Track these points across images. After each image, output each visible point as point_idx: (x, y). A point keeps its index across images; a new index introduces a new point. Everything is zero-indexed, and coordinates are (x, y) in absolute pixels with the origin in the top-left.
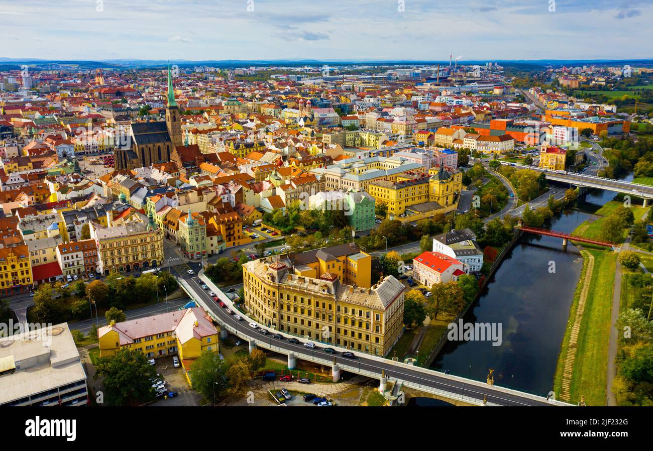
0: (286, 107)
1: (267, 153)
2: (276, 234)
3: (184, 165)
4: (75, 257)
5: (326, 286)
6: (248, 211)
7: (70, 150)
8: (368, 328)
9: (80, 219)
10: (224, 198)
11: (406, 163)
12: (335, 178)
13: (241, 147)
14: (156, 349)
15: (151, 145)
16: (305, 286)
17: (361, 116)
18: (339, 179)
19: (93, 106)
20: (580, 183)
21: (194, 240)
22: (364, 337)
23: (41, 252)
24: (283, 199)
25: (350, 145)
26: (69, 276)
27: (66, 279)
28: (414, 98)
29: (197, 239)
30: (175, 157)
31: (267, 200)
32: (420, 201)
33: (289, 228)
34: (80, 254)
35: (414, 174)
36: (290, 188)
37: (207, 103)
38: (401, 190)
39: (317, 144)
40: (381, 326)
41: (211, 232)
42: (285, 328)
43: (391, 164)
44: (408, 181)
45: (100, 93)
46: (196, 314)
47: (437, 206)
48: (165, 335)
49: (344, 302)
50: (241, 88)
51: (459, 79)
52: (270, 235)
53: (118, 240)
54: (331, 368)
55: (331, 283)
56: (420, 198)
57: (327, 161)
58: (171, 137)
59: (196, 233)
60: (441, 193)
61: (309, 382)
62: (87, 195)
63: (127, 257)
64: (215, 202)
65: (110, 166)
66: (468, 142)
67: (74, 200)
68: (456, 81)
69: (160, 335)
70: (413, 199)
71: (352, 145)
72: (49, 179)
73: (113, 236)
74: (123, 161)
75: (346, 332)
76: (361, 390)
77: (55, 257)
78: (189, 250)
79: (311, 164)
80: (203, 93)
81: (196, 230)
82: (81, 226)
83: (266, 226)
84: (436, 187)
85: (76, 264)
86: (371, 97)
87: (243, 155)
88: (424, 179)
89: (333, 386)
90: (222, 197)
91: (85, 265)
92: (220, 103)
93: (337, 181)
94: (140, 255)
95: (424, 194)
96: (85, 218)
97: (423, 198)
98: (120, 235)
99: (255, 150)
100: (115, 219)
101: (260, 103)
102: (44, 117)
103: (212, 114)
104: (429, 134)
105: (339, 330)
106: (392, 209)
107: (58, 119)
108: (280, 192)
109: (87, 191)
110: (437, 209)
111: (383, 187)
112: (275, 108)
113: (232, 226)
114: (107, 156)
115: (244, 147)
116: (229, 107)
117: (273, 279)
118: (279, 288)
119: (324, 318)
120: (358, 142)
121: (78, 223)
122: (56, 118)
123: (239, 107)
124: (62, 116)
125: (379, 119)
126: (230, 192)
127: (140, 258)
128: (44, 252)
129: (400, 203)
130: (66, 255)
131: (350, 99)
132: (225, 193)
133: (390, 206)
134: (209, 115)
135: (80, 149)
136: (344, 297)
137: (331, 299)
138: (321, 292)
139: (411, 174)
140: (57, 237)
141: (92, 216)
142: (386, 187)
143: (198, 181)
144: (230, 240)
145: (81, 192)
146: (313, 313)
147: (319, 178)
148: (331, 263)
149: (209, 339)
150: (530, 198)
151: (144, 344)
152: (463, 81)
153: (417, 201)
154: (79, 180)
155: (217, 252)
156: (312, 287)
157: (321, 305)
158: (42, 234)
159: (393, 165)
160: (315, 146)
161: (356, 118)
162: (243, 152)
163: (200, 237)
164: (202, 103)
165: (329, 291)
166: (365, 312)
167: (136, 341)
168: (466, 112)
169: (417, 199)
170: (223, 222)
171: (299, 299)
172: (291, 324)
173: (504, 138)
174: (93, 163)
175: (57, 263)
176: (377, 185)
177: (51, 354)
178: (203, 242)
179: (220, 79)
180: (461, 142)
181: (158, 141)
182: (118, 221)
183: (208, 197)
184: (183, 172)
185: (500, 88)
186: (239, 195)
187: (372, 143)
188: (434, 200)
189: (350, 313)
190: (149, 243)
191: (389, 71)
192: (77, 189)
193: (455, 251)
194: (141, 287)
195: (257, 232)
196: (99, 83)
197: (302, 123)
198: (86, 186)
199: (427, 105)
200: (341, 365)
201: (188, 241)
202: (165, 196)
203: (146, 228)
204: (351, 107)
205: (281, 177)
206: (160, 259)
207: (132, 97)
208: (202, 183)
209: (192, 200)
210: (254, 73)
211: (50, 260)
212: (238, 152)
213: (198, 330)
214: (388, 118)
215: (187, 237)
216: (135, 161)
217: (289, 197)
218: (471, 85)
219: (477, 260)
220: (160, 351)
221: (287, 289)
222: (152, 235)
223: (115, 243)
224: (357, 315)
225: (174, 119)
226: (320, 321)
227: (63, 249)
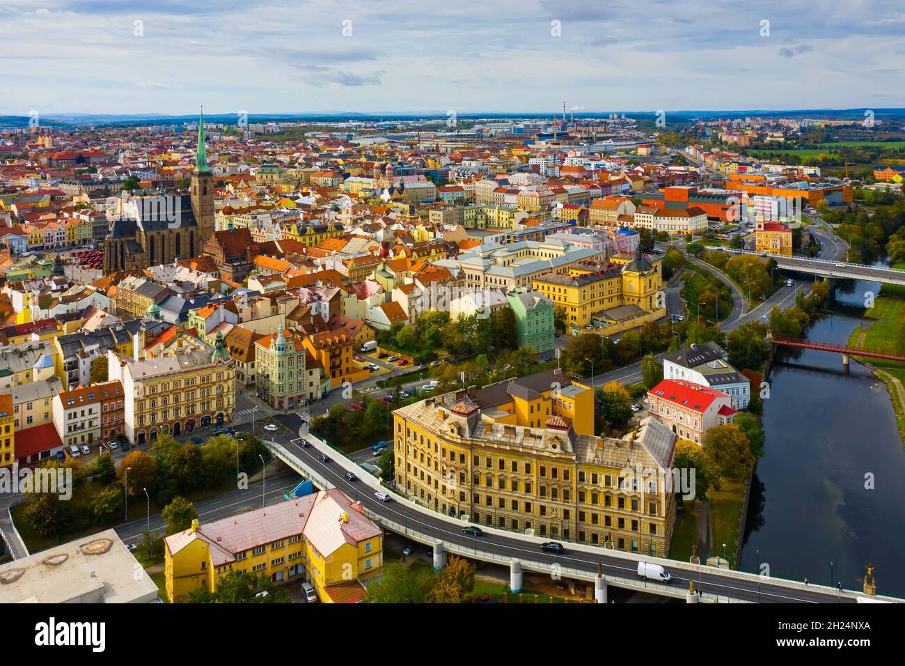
0: (350, 175)
1: (354, 239)
2: (405, 363)
3: (229, 260)
4: (87, 412)
5: (557, 438)
6: (354, 328)
8: (635, 507)
9: (87, 349)
10: (311, 309)
11: (572, 249)
12: (474, 273)
13: (308, 232)
14: (268, 571)
15: (165, 232)
16: (518, 440)
17: (469, 185)
18: (481, 275)
19: (44, 178)
20: (828, 273)
21: (286, 376)
22: (628, 524)
23: (25, 406)
24: (404, 306)
26: (74, 448)
27: (70, 453)
28: (532, 161)
29: (291, 374)
30: (211, 248)
31: (380, 309)
32: (612, 305)
33: (425, 352)
34: (96, 407)
35: (595, 264)
36: (414, 289)
37: (225, 171)
38: (585, 288)
39: (424, 225)
40: (659, 502)
41: (311, 363)
42: (482, 517)
43: (548, 252)
44: (590, 275)
45: (49, 159)
47: (639, 311)
48: (286, 542)
49: (590, 466)
50: (269, 150)
51: (586, 136)
52: (396, 365)
53: (165, 381)
54: (592, 585)
55: (565, 432)
56: (610, 299)
57: (452, 249)
58: (198, 219)
59: (290, 364)
60: (642, 292)
62: (82, 311)
63: (177, 410)
64: (299, 315)
65: (92, 267)
66: (642, 219)
67: (66, 318)
68: (582, 138)
69: (275, 544)
70: (601, 302)
71: (472, 227)
72: (12, 287)
73: (156, 373)
74: (119, 257)
75: (595, 517)
77: (47, 415)
78: (276, 394)
79: (430, 254)
80: (215, 157)
81: (291, 359)
82: (88, 360)
83: (385, 351)
84: (634, 282)
85: (87, 425)
86: (473, 160)
87: (311, 244)
88: (613, 272)
90: (308, 306)
91: (102, 427)
92: (247, 172)
93: (478, 278)
94: (198, 405)
95: (615, 292)
96: (95, 347)
97: (615, 299)
98: (167, 370)
99: (329, 235)
100: (148, 345)
101: (308, 169)
103: (240, 186)
104: (580, 209)
105: (582, 516)
106: (574, 318)
108: (399, 297)
109: (83, 304)
110: (639, 316)
111: (556, 283)
112: (334, 176)
113: (337, 352)
114: (82, 251)
115: (313, 232)
116: (264, 176)
117: (461, 431)
118: (472, 447)
119: (555, 495)
120: (482, 221)
121: (84, 355)
123: (280, 176)
125: (496, 190)
126: (320, 298)
127: (198, 410)
128: (30, 408)
129: (585, 308)
130: (72, 411)
131: (440, 163)
132: (313, 301)
134: (235, 188)
135: (37, 242)
136: (589, 455)
137: (568, 461)
138: (550, 449)
139: (590, 263)
140: (52, 380)
141: (106, 342)
142: (562, 284)
143: (263, 284)
144: (334, 376)
145: (72, 306)
146: (534, 488)
147: (455, 273)
148: (535, 403)
149: (368, 544)
151: (250, 564)
152: (591, 138)
153: (607, 305)
154: (66, 286)
155: (320, 395)
156: (530, 442)
157: (549, 473)
158: (22, 376)
159: (552, 252)
160: (421, 228)
161: (461, 189)
162: (311, 239)
163: (295, 371)
164: (217, 171)
165: (563, 447)
167: (240, 556)
168: (617, 178)
169: (606, 301)
170: (326, 346)
171: (508, 464)
173: (693, 212)
175: (53, 425)
176: (546, 281)
177: (105, 589)
178: (299, 378)
179: (231, 138)
180: (631, 219)
182: (154, 349)
183: (286, 308)
184: (227, 271)
185: (646, 147)
186: (335, 303)
187: (504, 223)
188: (631, 302)
189: (602, 484)
190: (214, 384)
191: (477, 127)
192: (66, 301)
193: (707, 378)
194: (211, 460)
195: (372, 360)
196: (44, 146)
197: (385, 196)
198: (81, 295)
199: (556, 170)
200: (608, 579)
201: (274, 379)
202: (221, 307)
203: (210, 358)
204: (446, 174)
205: (394, 273)
206: (230, 411)
207: (103, 165)
208: (269, 286)
209: (263, 313)
210: (278, 130)
211: (39, 420)
212: (304, 240)
213: (350, 530)
214: (509, 187)
215: (274, 371)
216: (138, 256)
218: (604, 142)
219: (741, 391)
220: (274, 575)
221: (487, 448)
222: (220, 370)
223: (159, 386)
224: (615, 487)
225: (204, 191)
226: (547, 501)
227: (67, 400)
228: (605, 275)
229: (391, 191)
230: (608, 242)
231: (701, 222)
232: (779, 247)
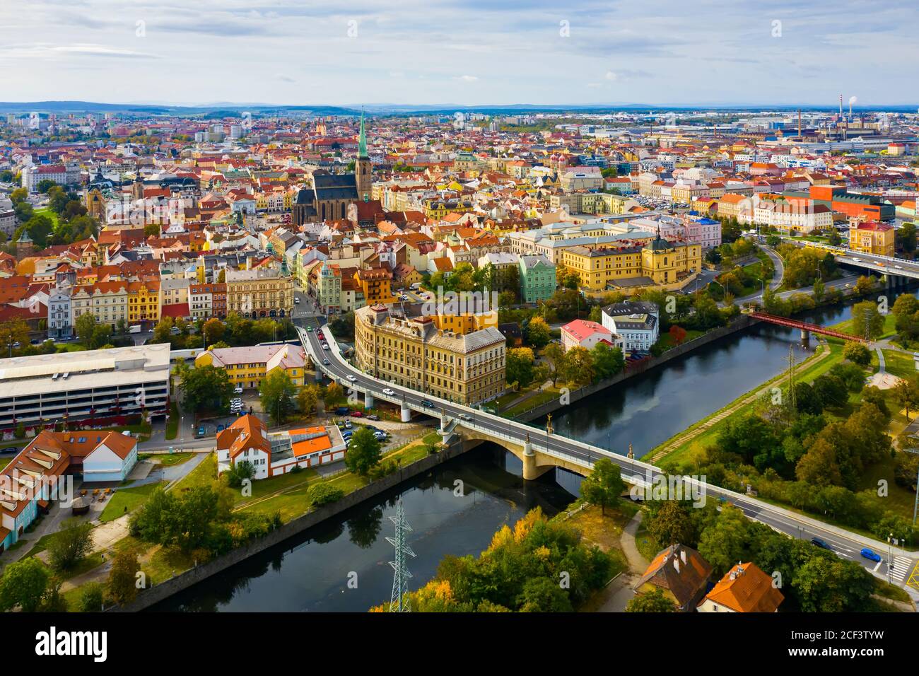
0: (542, 165)
1: (467, 214)
3: (360, 223)
4: (204, 298)
5: (417, 328)
6: (407, 273)
7: (251, 206)
8: (452, 374)
9: (220, 265)
10: (383, 257)
13: (439, 207)
14: (247, 379)
15: (333, 201)
16: (400, 329)
17: (635, 177)
18: (532, 244)
19: (299, 159)
21: (328, 292)
22: (448, 384)
23: (174, 291)
24: (453, 261)
25: (589, 212)
26: (195, 318)
27: (192, 320)
28: (737, 157)
29: (331, 291)
30: (352, 214)
31: (433, 262)
32: (629, 276)
34: (210, 296)
35: (627, 242)
36: (462, 249)
37: (439, 158)
38: (600, 259)
39: (537, 207)
40: (463, 372)
41: (349, 286)
42: (381, 375)
43: (617, 233)
44: (612, 249)
45: (313, 145)
46: (289, 349)
47: (650, 282)
48: (257, 365)
49: (431, 346)
50: (498, 140)
51: (834, 133)
53: (247, 284)
54: (399, 407)
55: (422, 325)
56: (629, 271)
57: (534, 225)
58: (359, 193)
59: (331, 284)
60: (655, 267)
61: (378, 419)
63: (254, 304)
64: (371, 260)
66: (761, 213)
68: (828, 135)
69: (252, 365)
70: (619, 272)
71: (591, 212)
72: (208, 230)
73: (242, 279)
74: (301, 218)
75: (433, 379)
76: (425, 430)
77: (187, 300)
78: (322, 303)
79: (511, 228)
80: (441, 146)
81: (331, 281)
82: (219, 271)
83: (422, 290)
85: (204, 306)
86: (667, 155)
87: (441, 217)
88: (637, 249)
89: (399, 425)
90: (381, 255)
91: (213, 309)
92: (455, 158)
93: (531, 247)
94: (268, 302)
95: (634, 266)
96: (225, 264)
97: (634, 272)
98: (249, 278)
99: (455, 211)
100: (253, 265)
101: (509, 159)
102: (237, 170)
103: (436, 171)
104: (712, 202)
105: (426, 378)
106: (587, 282)
107: (252, 173)
108: (451, 254)
110: (648, 285)
111: (578, 254)
112: (524, 165)
113: (377, 284)
115: (443, 207)
116: (461, 163)
117: (372, 321)
118: (376, 331)
119: (414, 363)
120: (599, 208)
121: (217, 268)
122: (249, 172)
123: (474, 164)
124: (256, 170)
125: (655, 182)
126: (392, 250)
127: (268, 306)
128: (177, 293)
129: (598, 275)
130: (195, 296)
131: (638, 157)
132: (386, 251)
133: (584, 278)
134: (431, 172)
135: (262, 206)
136: (432, 340)
137: (419, 342)
138: (412, 334)
139: (624, 242)
140: (192, 279)
141: (232, 262)
142: (581, 255)
143: (362, 239)
144: (374, 298)
145: (234, 243)
146: (404, 358)
147: (502, 240)
149: (294, 371)
150: (799, 284)
151: (235, 372)
152: (840, 135)
153: (624, 275)
154: (237, 230)
157: (411, 349)
158: (180, 277)
160: (534, 209)
161: (628, 180)
162: (441, 213)
163: (334, 290)
164: (432, 158)
165: (419, 334)
166: (449, 356)
167: (228, 367)
168: (800, 176)
169: (624, 273)
170: (367, 278)
171: (393, 342)
172: (385, 371)
174: (272, 221)
175: (187, 304)
177: (146, 361)
178: (338, 295)
179: (479, 129)
180: (752, 215)
181: (343, 197)
182: (255, 268)
183: (366, 254)
184: (357, 229)
185: (899, 145)
186: (402, 253)
187: (616, 209)
188: (647, 275)
189: (436, 358)
190: (278, 290)
191: (741, 121)
192: (230, 239)
193: (617, 323)
194: (257, 330)
195: (410, 294)
196: (320, 133)
197: (540, 183)
198: (242, 236)
199: (747, 165)
200: (409, 404)
201: (321, 293)
202: (315, 248)
203: (277, 274)
205: (460, 238)
206: (289, 309)
207: (351, 150)
208: (365, 240)
209: (345, 256)
210: (533, 122)
211: (181, 301)
212: (436, 213)
213: (285, 361)
214: (671, 181)
215: (321, 288)
216: (313, 218)
217: (459, 259)
218: (853, 140)
221: (384, 332)
222: (282, 282)
223: (243, 287)
224: (443, 360)
225: (364, 172)
226: (410, 367)
227: (194, 289)
228: (624, 250)
229: (545, 179)
230: (681, 229)
232: (870, 246)
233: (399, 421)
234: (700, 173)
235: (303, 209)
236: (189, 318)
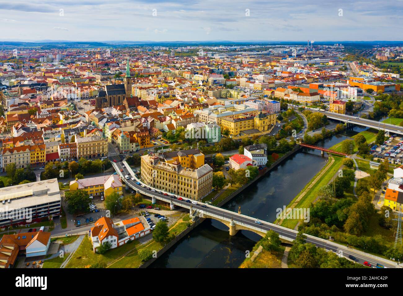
0: (197, 73)
1: (175, 101)
2: (167, 143)
3: (129, 107)
4: (66, 150)
5: (174, 167)
6: (155, 131)
8: (191, 187)
9: (71, 133)
10: (144, 124)
11: (248, 108)
12: (206, 115)
13: (162, 97)
14: (94, 192)
15: (115, 96)
16: (165, 167)
17: (238, 79)
19: (91, 72)
21: (124, 144)
22: (189, 191)
23: (51, 147)
24: (175, 125)
25: (224, 97)
26: (62, 159)
27: (61, 160)
28: (275, 68)
29: (125, 144)
30: (125, 102)
31: (166, 126)
32: (249, 128)
33: (174, 140)
34: (69, 149)
35: (247, 114)
36: (179, 120)
37: (153, 70)
38: (238, 123)
39: (204, 96)
40: (196, 186)
41: (132, 141)
42: (156, 186)
43: (240, 108)
44: (242, 118)
45: (96, 64)
46: (114, 177)
47: (258, 131)
48: (99, 186)
49: (181, 175)
50: (176, 61)
51: (308, 56)
52: (164, 143)
53: (87, 143)
54: (170, 204)
55: (176, 166)
57: (205, 106)
58: (126, 92)
59: (125, 141)
60: (260, 125)
61: (160, 209)
62: (77, 121)
63: (90, 152)
64: (139, 126)
65: (93, 105)
66: (292, 96)
67: (71, 123)
68: (306, 57)
69: (97, 186)
70: (245, 127)
71: (225, 97)
72: (61, 113)
73: (85, 141)
74: (100, 103)
75: (182, 189)
76: (182, 214)
77: (57, 150)
78: (121, 149)
79: (196, 107)
80: (153, 64)
82: (71, 136)
83: (163, 139)
84: (257, 121)
85: (66, 154)
86: (248, 68)
87: (163, 101)
88: (252, 117)
89: (170, 212)
90: (143, 124)
91: (70, 155)
92: (161, 71)
93: (206, 117)
95: (251, 124)
96: (74, 133)
97: (251, 127)
98: (88, 141)
99: (170, 99)
100: (88, 133)
101: (184, 70)
102: (64, 78)
103: (154, 77)
104: (272, 91)
105: (178, 188)
106: (232, 132)
107: (72, 79)
108: (174, 122)
109: (78, 119)
111: (228, 121)
112: (191, 74)
113: (144, 138)
114: (93, 100)
115: (164, 97)
116: (164, 73)
118: (154, 168)
119: (172, 182)
120: (228, 95)
121: (70, 135)
122: (70, 79)
123: (170, 74)
124: (73, 78)
125: (247, 82)
126: (148, 121)
127: (96, 152)
128: (52, 148)
129: (237, 129)
130: (62, 150)
131: (236, 69)
132: (145, 122)
133: (231, 131)
134: (152, 78)
136: (181, 172)
137: (175, 173)
138: (172, 170)
139: (246, 114)
140: (59, 141)
141: (77, 132)
142: (230, 121)
143: (133, 116)
144: (143, 145)
145: (74, 120)
146: (168, 180)
147: (195, 115)
148: (183, 158)
149: (118, 188)
150: (314, 128)
151: (89, 190)
152: (311, 57)
153: (247, 128)
154: (75, 114)
155: (135, 151)
156: (168, 168)
157: (171, 176)
158: (53, 139)
160: (202, 97)
161: (235, 80)
162: (163, 100)
163: (126, 143)
164: (151, 70)
165: (175, 169)
166: (190, 179)
167: (86, 188)
168: (302, 77)
170: (140, 137)
171: (162, 173)
172: (158, 184)
173: (313, 94)
174: (85, 104)
175: (58, 153)
176: (225, 120)
177: (48, 190)
178: (128, 145)
179: (166, 55)
180: (289, 96)
181: (119, 94)
182: (89, 135)
183: (136, 124)
184: (128, 110)
185: (333, 61)
186: (152, 123)
187: (236, 96)
188: (256, 128)
189: (183, 180)
190: (101, 145)
191: (270, 50)
192: (73, 118)
193: (252, 155)
194: (94, 165)
195: (158, 142)
196: (97, 58)
197: (201, 83)
198: (78, 117)
199: (280, 73)
200: (174, 202)
201: (120, 145)
202: (114, 123)
203: (101, 138)
204: (236, 73)
205: (176, 114)
206: (106, 153)
207: (114, 66)
208: (135, 117)
209: (127, 125)
210: (187, 51)
211: (55, 151)
212: (161, 100)
213: (114, 184)
214: (253, 81)
215: (120, 143)
216: (106, 103)
217: (178, 124)
218: (316, 59)
219: (264, 160)
220: (96, 193)
221: (157, 168)
222: (103, 142)
223: (85, 145)
224: (187, 181)
225: (128, 83)
226: (170, 183)
227: (61, 147)
228: (247, 119)
229: (203, 82)
230: (265, 106)
231: (317, 98)
232: (337, 110)
233: (169, 210)
234: (264, 77)
235: (101, 100)
236: (59, 159)
